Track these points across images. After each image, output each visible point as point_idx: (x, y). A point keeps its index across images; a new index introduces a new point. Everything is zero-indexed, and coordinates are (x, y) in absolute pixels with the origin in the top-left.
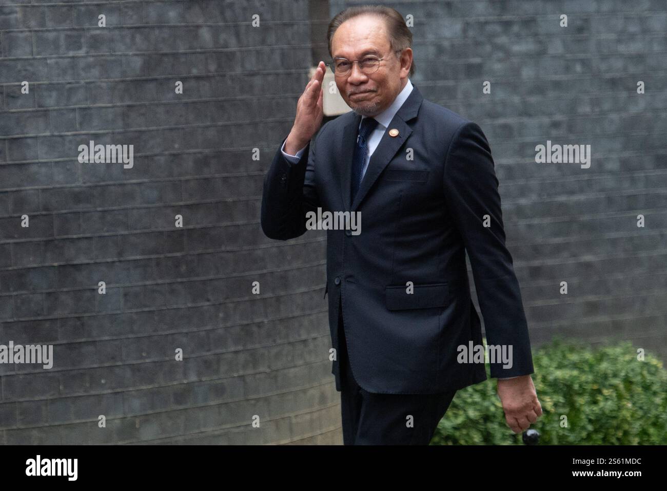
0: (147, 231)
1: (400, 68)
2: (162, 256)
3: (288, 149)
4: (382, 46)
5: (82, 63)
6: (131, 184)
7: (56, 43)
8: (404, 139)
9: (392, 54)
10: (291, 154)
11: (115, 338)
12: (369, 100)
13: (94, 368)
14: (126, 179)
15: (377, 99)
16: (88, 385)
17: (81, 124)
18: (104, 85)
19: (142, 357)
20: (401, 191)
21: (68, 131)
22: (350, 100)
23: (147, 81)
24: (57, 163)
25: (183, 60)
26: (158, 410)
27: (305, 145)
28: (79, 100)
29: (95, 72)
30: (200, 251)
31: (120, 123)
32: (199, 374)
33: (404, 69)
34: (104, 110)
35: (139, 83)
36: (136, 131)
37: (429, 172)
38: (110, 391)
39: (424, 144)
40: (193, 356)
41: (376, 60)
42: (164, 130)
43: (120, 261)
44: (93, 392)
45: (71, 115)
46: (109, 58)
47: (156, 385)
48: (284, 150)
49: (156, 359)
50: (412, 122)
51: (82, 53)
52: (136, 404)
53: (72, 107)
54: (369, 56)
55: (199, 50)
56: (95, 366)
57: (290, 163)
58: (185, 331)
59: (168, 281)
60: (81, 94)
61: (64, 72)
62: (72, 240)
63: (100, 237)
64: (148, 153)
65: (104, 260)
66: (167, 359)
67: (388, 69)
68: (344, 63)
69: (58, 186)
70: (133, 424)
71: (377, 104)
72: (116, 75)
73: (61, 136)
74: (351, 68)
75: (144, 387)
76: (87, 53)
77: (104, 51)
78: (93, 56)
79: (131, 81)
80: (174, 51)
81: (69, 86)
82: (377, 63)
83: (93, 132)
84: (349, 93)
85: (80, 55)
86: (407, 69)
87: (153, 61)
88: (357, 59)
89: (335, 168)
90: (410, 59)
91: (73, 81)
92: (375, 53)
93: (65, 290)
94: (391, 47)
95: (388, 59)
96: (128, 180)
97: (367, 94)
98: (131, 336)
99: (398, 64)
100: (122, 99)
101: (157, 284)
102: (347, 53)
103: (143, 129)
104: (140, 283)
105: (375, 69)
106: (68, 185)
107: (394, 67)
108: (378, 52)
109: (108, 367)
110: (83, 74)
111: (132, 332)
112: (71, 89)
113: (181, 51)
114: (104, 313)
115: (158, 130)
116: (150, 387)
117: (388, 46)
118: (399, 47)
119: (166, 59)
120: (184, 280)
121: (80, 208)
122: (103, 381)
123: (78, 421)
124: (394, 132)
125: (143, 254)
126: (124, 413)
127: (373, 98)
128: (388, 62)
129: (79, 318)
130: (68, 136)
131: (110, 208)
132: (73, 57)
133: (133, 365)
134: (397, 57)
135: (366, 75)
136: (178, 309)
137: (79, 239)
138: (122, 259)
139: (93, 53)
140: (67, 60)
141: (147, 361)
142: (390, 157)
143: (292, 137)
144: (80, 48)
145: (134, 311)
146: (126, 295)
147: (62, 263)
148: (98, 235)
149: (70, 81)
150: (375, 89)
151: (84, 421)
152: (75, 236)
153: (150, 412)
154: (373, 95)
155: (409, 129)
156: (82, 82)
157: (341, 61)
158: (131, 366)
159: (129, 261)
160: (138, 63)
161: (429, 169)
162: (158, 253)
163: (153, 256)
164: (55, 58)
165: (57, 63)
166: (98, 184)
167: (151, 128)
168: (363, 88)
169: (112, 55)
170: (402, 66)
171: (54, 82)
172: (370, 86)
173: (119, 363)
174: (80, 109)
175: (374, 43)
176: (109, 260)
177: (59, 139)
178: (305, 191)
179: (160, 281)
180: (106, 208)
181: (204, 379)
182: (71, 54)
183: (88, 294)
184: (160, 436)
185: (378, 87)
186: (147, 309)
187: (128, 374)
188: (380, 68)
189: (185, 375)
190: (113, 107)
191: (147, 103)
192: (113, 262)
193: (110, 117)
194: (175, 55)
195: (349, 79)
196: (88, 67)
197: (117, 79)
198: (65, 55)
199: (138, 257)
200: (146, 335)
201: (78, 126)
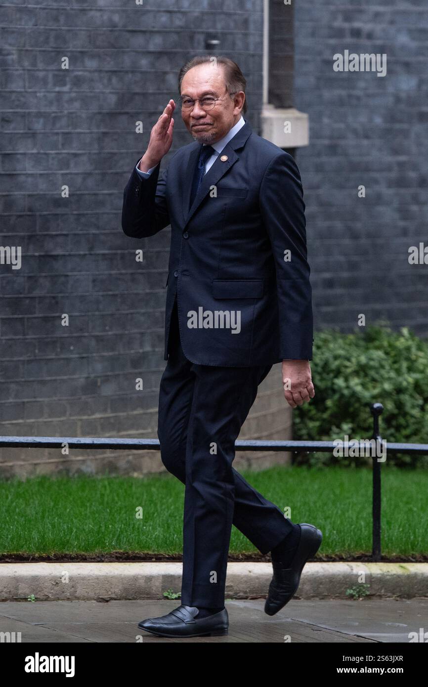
0: (113, 231)
1: (233, 107)
2: (126, 252)
3: (142, 167)
4: (219, 89)
5: (66, 97)
6: (103, 194)
7: (45, 81)
8: (231, 164)
9: (227, 95)
10: (144, 171)
11: (83, 314)
12: (207, 131)
13: (64, 337)
14: (99, 190)
15: (213, 131)
16: (59, 350)
17: (63, 145)
18: (84, 116)
19: (105, 331)
20: (226, 204)
21: (52, 150)
22: (192, 130)
23: (121, 114)
24: (41, 175)
25: (151, 98)
26: (117, 373)
27: (156, 164)
28: (62, 126)
29: (77, 105)
30: (158, 249)
31: (96, 146)
32: (153, 346)
33: (237, 108)
34: (83, 135)
35: (113, 115)
36: (109, 153)
37: (248, 190)
38: (77, 356)
39: (246, 169)
40: (149, 331)
41: (213, 100)
42: (132, 153)
43: (91, 254)
44: (62, 356)
45: (55, 138)
46: (89, 94)
47: (117, 353)
48: (139, 168)
49: (117, 332)
50: (240, 151)
51: (66, 89)
52: (99, 367)
53: (56, 131)
54: (208, 96)
55: (165, 91)
56: (66, 335)
57: (142, 178)
58: (143, 311)
59: (130, 271)
60: (64, 121)
61: (51, 103)
62: (52, 236)
63: (75, 235)
64: (119, 171)
65: (77, 253)
66: (126, 332)
67: (223, 107)
68: (189, 101)
69: (41, 193)
70: (96, 382)
71: (213, 134)
72: (94, 108)
73: (46, 154)
74: (194, 105)
75: (105, 354)
76: (71, 89)
77: (85, 88)
78: (76, 92)
79: (108, 114)
80: (145, 91)
81: (53, 115)
82: (213, 102)
83: (73, 151)
84: (191, 125)
85: (65, 90)
86: (239, 108)
87: (126, 98)
88: (198, 98)
89: (181, 185)
90: (243, 100)
91: (58, 111)
92: (212, 94)
93: (44, 274)
94: (227, 90)
95: (223, 99)
96: (100, 190)
97: (205, 126)
98: (97, 313)
99: (232, 104)
100: (98, 127)
101: (121, 274)
102: (191, 93)
103: (115, 151)
104: (106, 272)
105: (212, 107)
106: (51, 193)
107: (228, 106)
108: (216, 93)
109: (78, 337)
110: (66, 105)
111: (98, 310)
112: (55, 117)
113: (151, 91)
114: (75, 294)
115: (127, 153)
116: (111, 354)
117: (224, 89)
118: (233, 90)
119: (137, 97)
120: (144, 271)
121: (59, 211)
122: (72, 348)
123: (49, 378)
124: (224, 158)
125: (109, 250)
126: (89, 374)
127: (210, 130)
128: (223, 102)
129: (54, 298)
130: (52, 154)
131: (85, 212)
132: (59, 92)
133: (98, 336)
134: (231, 98)
135: (205, 111)
136: (137, 294)
137: (57, 235)
138: (92, 252)
139: (75, 89)
140: (53, 95)
141: (110, 333)
142: (219, 177)
143: (145, 158)
144: (64, 85)
145: (101, 293)
146: (94, 281)
147: (42, 254)
148: (74, 232)
149: (55, 111)
150: (212, 123)
151: (53, 378)
152: (54, 233)
153: (109, 373)
154: (210, 127)
155: (236, 156)
156: (66, 112)
157: (186, 99)
158: (96, 337)
159: (99, 254)
160: (113, 99)
161: (248, 188)
162: (122, 249)
163: (119, 252)
164: (44, 92)
165: (45, 96)
166: (75, 193)
167: (122, 151)
168: (202, 121)
169: (91, 92)
170: (235, 106)
171: (42, 111)
172: (208, 120)
173: (86, 334)
174: (63, 133)
175: (213, 86)
176: (82, 253)
177: (44, 156)
178: (157, 201)
179: (123, 271)
180: (81, 212)
181: (157, 350)
182: (57, 89)
183: (63, 279)
184: (118, 393)
185: (214, 121)
186: (110, 293)
187: (93, 343)
188: (216, 106)
189: (141, 345)
190: (91, 133)
191: (119, 131)
192: (85, 255)
193: (88, 140)
194: (145, 95)
195: (192, 114)
196: (71, 100)
197: (95, 111)
198: (52, 90)
199: (106, 252)
200: (110, 312)
201: (60, 147)
